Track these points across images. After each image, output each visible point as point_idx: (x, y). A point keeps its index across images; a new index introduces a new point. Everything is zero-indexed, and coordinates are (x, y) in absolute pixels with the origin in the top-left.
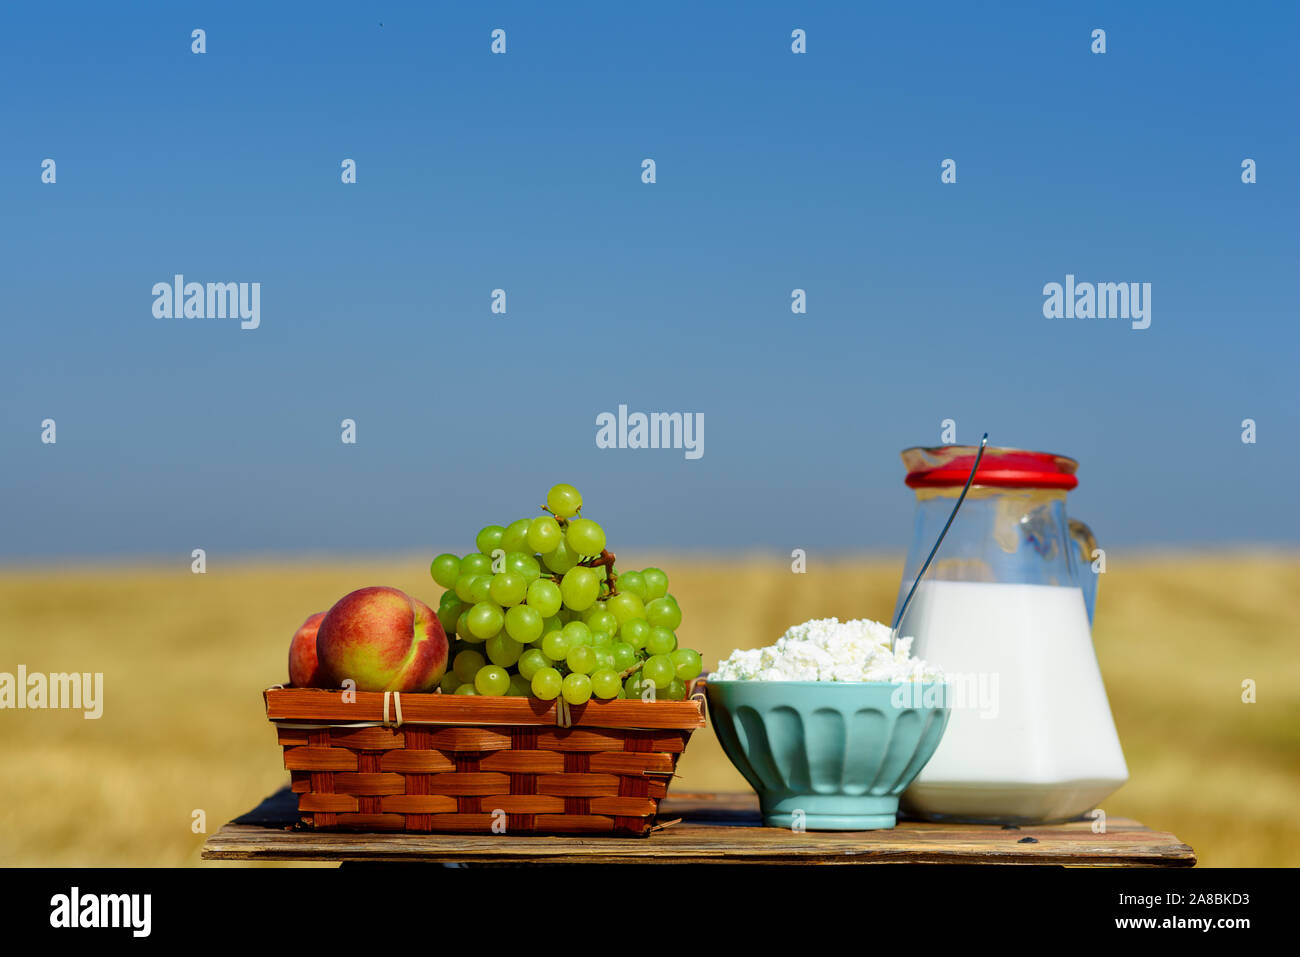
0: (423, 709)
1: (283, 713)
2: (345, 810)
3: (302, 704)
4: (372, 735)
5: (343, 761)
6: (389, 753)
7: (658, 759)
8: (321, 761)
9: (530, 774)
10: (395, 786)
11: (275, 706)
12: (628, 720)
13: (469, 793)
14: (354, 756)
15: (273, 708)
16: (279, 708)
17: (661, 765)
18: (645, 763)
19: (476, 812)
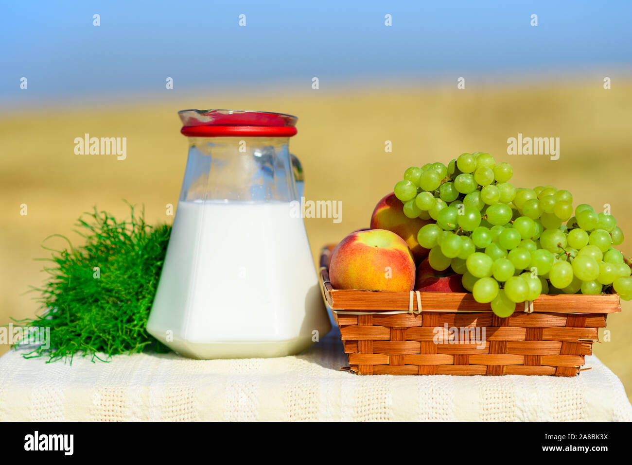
0: (435, 302)
1: (343, 305)
2: (380, 363)
3: (355, 300)
4: (401, 318)
5: (381, 334)
6: (410, 329)
7: (589, 331)
8: (365, 334)
9: (502, 342)
10: (413, 349)
11: (337, 301)
12: (572, 308)
13: (462, 353)
14: (388, 330)
15: (337, 303)
16: (340, 303)
17: (591, 335)
18: (579, 335)
19: (466, 364)
